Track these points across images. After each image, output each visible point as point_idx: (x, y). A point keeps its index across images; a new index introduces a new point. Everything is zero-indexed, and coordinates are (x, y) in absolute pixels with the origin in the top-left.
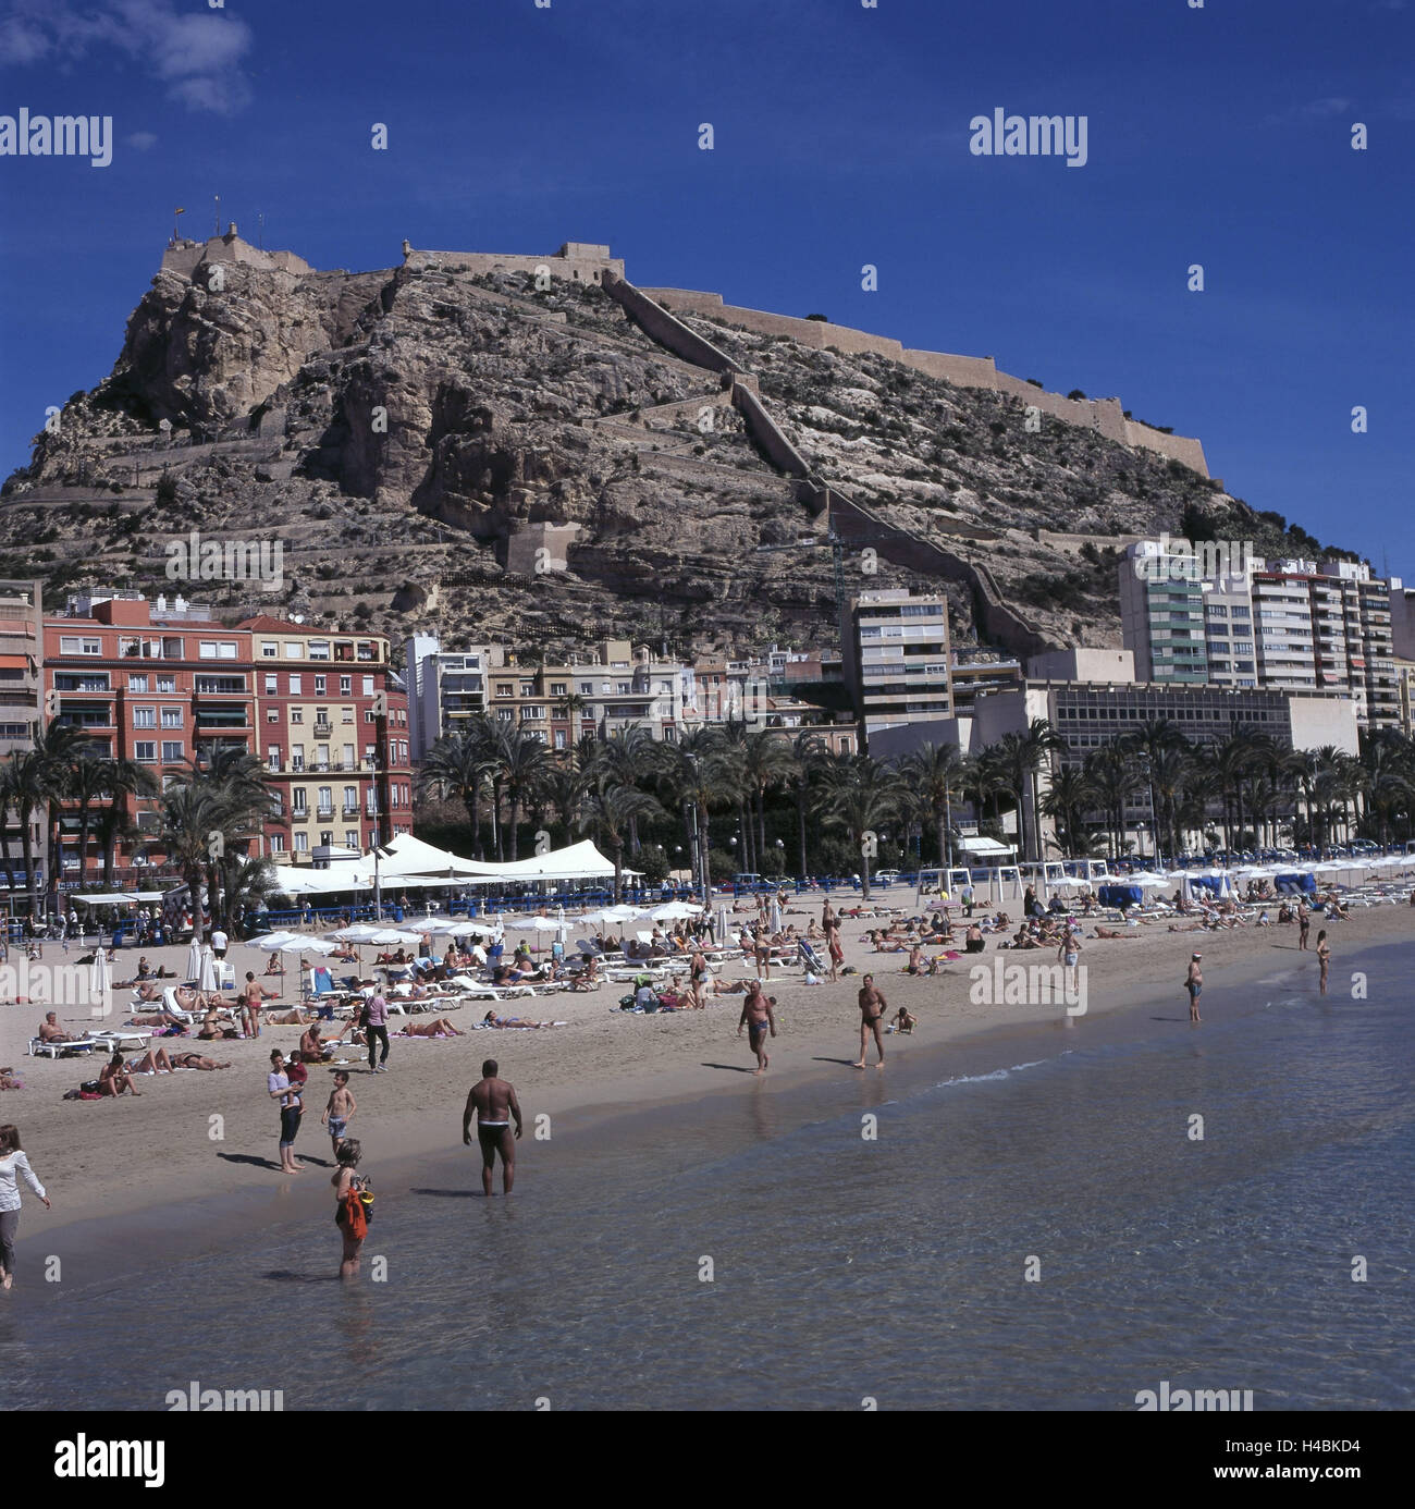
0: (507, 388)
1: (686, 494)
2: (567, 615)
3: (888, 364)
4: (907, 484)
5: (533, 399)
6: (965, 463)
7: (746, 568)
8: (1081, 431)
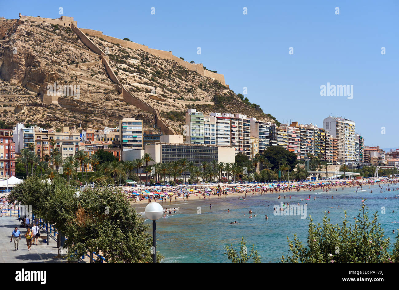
0: (44, 56)
1: (88, 87)
2: (57, 116)
3: (144, 53)
4: (143, 86)
5: (51, 59)
6: (160, 80)
7: (102, 106)
8: (192, 72)
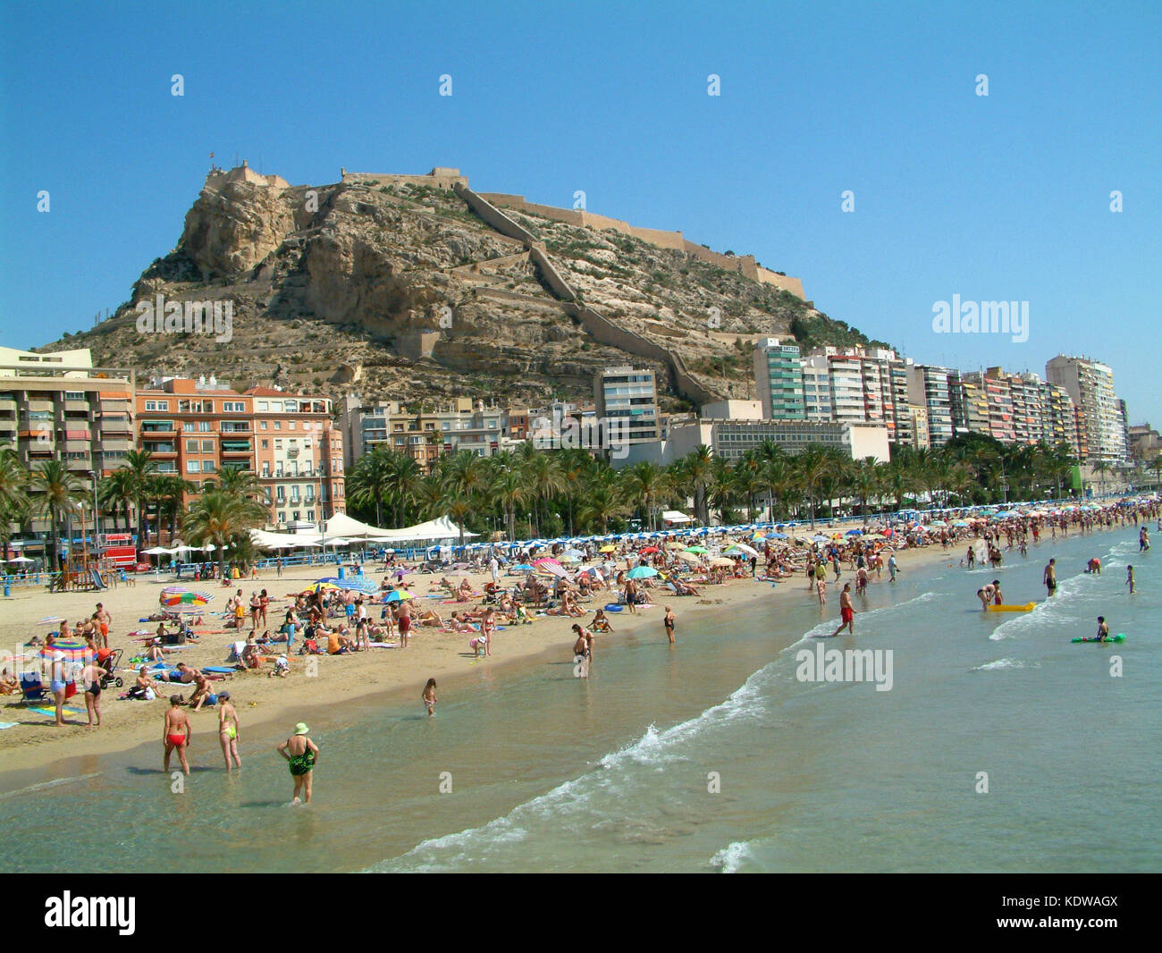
0: (400, 251)
1: (504, 312)
2: (436, 383)
3: (621, 236)
4: (633, 305)
5: (415, 258)
6: (666, 292)
7: (539, 355)
8: (732, 274)
